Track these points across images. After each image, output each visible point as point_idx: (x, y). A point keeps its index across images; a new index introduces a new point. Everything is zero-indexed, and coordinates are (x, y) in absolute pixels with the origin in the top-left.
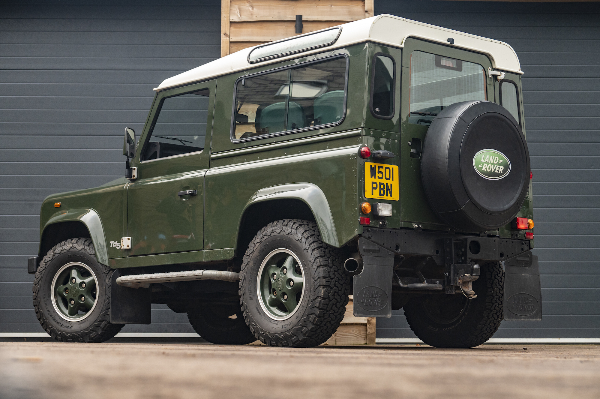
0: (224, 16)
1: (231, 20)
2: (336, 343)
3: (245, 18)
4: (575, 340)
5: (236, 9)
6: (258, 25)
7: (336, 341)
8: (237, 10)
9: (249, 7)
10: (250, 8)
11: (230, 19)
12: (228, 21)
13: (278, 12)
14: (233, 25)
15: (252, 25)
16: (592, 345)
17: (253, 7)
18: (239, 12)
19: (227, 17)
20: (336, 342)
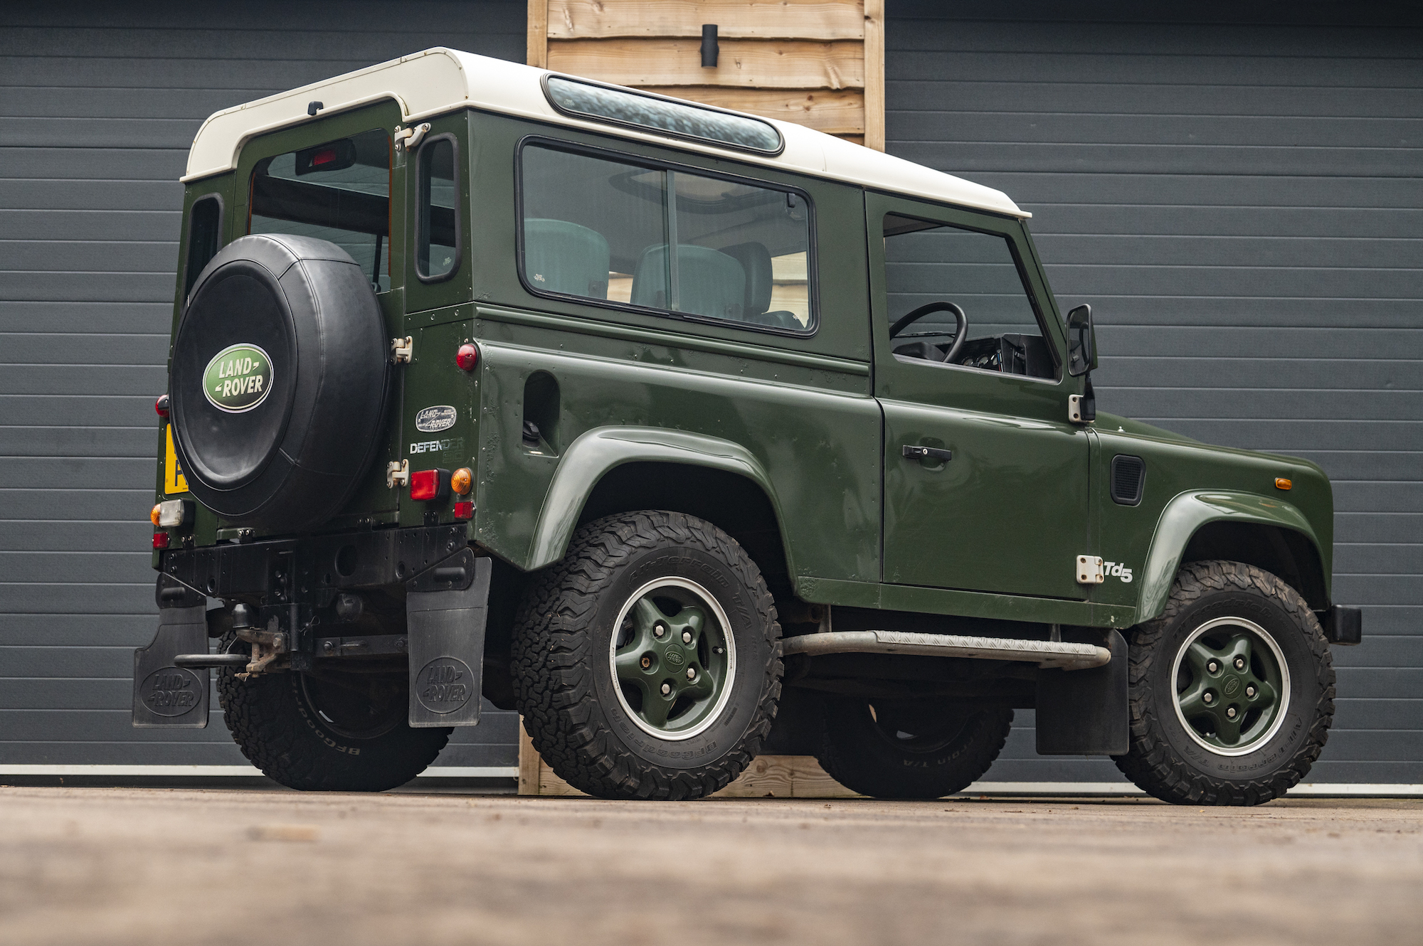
0: (533, 25)
1: (549, 36)
2: (792, 792)
3: (582, 31)
4: (1348, 788)
5: (562, 10)
6: (614, 48)
7: (792, 787)
8: (564, 12)
9: (592, 5)
10: (596, 8)
11: (547, 33)
12: (543, 37)
13: (661, 18)
14: (554, 46)
15: (599, 46)
16: (1388, 799)
17: (601, 6)
18: (570, 16)
19: (540, 28)
20: (792, 789)
